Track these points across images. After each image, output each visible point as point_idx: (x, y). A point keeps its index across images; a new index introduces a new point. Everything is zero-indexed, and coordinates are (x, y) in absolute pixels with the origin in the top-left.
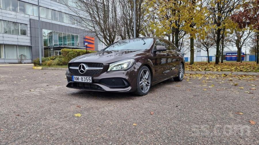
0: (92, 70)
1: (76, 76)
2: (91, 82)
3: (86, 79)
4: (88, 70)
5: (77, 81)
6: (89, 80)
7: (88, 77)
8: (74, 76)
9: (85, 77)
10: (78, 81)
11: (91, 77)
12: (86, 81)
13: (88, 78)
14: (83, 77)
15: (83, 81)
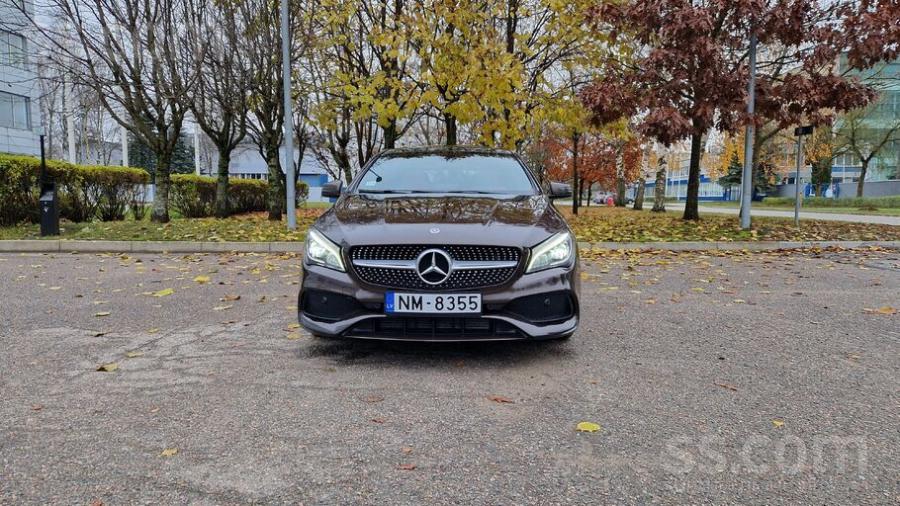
0: (469, 270)
1: (411, 295)
2: (478, 310)
3: (456, 302)
4: (456, 271)
5: (410, 311)
6: (468, 305)
7: (468, 296)
8: (397, 296)
9: (456, 296)
10: (417, 310)
11: (479, 295)
12: (456, 310)
13: (467, 301)
14: (445, 297)
15: (445, 311)
